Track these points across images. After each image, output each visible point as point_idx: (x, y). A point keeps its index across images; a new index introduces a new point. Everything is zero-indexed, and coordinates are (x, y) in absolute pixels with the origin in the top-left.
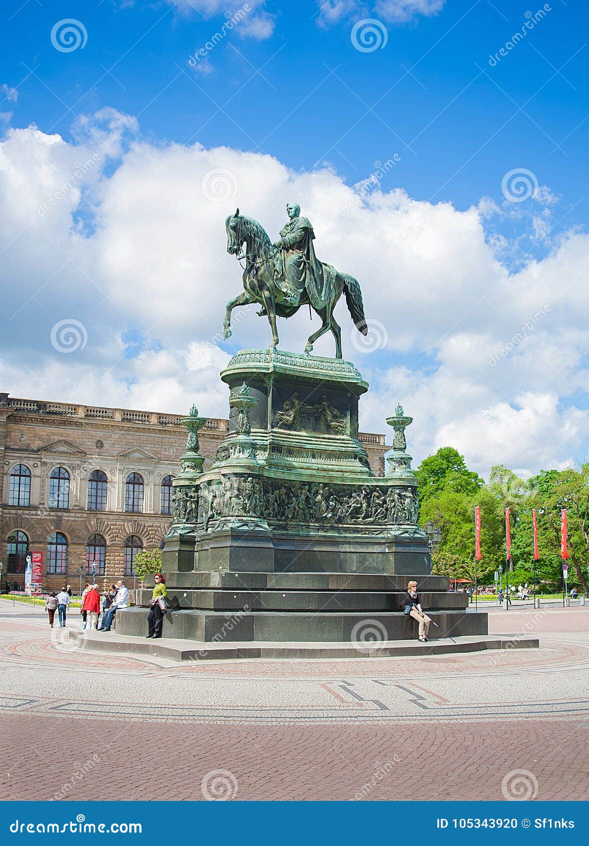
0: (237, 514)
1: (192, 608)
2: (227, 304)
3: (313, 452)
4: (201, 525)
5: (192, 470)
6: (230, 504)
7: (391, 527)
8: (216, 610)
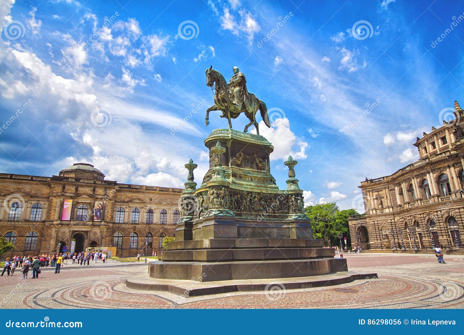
0: (217, 207)
1: (193, 261)
2: (207, 109)
3: (251, 178)
4: (196, 216)
5: (191, 189)
6: (213, 202)
7: (292, 214)
8: (208, 261)
